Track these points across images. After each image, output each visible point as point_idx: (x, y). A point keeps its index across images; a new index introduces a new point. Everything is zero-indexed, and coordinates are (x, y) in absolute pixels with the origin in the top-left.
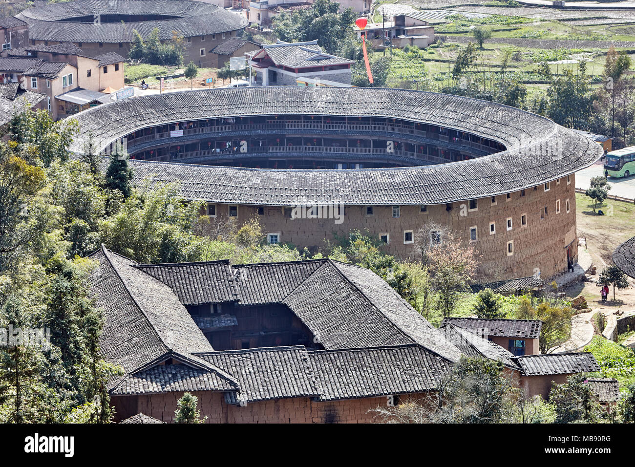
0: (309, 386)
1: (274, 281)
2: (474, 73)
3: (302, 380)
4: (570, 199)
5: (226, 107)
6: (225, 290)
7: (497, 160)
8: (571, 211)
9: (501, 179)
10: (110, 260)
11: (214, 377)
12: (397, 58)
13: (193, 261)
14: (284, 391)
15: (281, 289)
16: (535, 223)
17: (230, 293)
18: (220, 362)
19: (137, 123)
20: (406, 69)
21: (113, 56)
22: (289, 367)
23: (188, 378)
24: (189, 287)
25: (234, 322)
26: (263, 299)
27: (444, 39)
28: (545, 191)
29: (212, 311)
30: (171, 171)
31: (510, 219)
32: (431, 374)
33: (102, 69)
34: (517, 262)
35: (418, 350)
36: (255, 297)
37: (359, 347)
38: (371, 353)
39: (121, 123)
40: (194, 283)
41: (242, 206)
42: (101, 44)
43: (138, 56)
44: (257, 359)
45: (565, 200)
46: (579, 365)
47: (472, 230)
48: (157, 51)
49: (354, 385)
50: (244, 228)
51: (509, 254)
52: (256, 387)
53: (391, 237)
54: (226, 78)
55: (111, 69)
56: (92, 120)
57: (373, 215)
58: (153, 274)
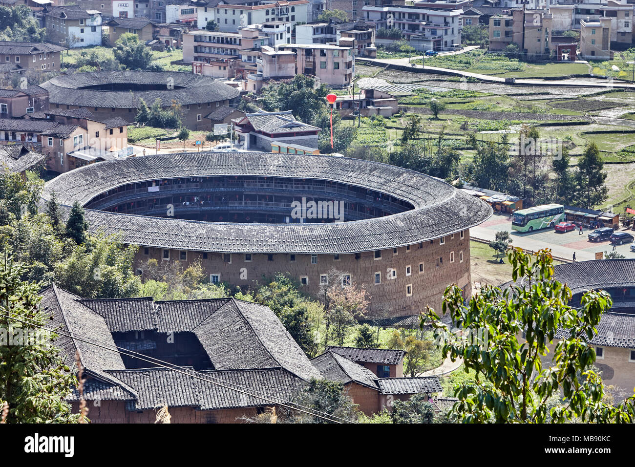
0: (192, 398)
1: (188, 314)
2: (427, 139)
3: (188, 393)
4: (464, 251)
5: (195, 168)
6: (148, 321)
7: (399, 219)
8: (464, 261)
9: (401, 234)
10: (57, 295)
11: (118, 389)
12: (364, 125)
13: (127, 297)
14: (173, 402)
15: (192, 321)
16: (431, 270)
17: (151, 323)
18: (125, 378)
19: (120, 180)
20: (371, 135)
21: (119, 121)
22: (179, 382)
23: (98, 390)
24: (119, 318)
25: (154, 346)
26: (177, 328)
27: (406, 110)
28: (441, 244)
29: (137, 337)
30: (134, 222)
31: (410, 266)
32: (290, 391)
33: (109, 131)
34: (415, 302)
35: (282, 372)
36: (171, 327)
37: (240, 368)
38: (245, 374)
39: (106, 179)
40: (123, 315)
41: (190, 252)
42: (113, 109)
43: (144, 120)
44: (155, 376)
45: (458, 251)
46: (426, 386)
47: (376, 275)
48: (159, 116)
49: (229, 398)
50: (188, 270)
51: (408, 295)
52: (151, 398)
53: (310, 279)
54: (213, 141)
55: (116, 131)
56: (82, 177)
57: (295, 261)
58: (91, 307)
